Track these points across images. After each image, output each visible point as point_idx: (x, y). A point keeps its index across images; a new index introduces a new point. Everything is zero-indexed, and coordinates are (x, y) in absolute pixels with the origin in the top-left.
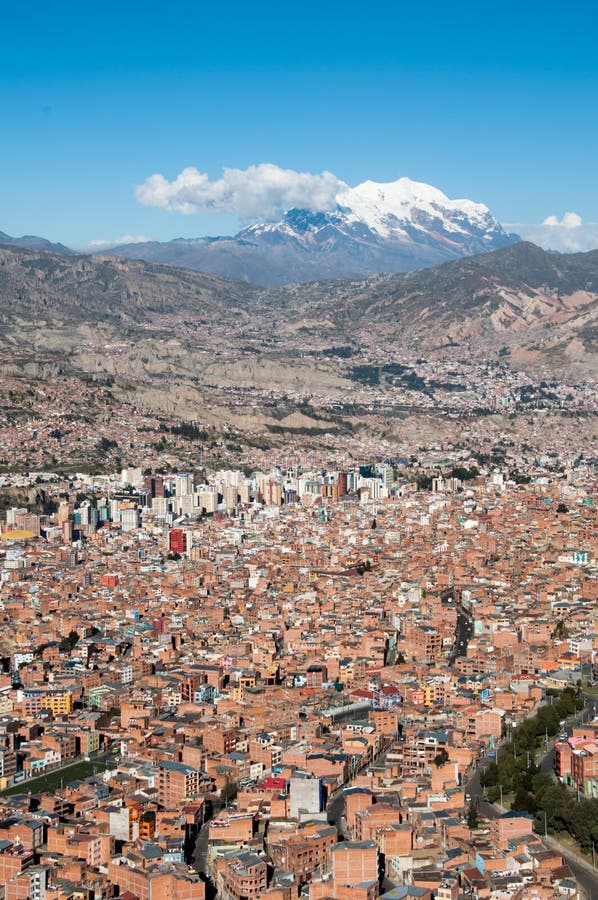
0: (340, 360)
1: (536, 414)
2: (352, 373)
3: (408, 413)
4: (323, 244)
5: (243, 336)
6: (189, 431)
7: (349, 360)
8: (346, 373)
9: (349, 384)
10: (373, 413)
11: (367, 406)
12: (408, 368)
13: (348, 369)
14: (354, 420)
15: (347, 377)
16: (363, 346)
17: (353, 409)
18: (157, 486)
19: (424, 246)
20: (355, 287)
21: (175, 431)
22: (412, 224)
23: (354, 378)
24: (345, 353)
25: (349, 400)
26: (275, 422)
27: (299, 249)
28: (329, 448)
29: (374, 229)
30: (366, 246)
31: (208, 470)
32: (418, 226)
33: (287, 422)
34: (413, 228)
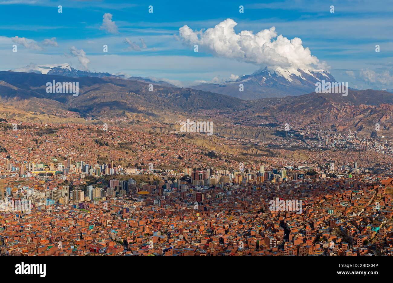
0: (272, 128)
1: (344, 150)
2: (276, 133)
3: (296, 148)
4: (268, 84)
5: (235, 118)
6: (211, 155)
7: (275, 128)
8: (274, 133)
9: (274, 137)
10: (283, 148)
11: (281, 146)
12: (298, 132)
13: (275, 131)
14: (275, 151)
15: (274, 134)
16: (280, 123)
17: (275, 147)
18: (196, 176)
19: (306, 86)
20: (278, 101)
21: (206, 155)
22: (302, 78)
23: (276, 135)
24: (273, 125)
25: (274, 143)
26: (245, 152)
27: (259, 86)
28: (263, 162)
29: (287, 79)
30: (284, 86)
31: (217, 169)
32: (304, 79)
33: (249, 152)
34: (302, 79)
